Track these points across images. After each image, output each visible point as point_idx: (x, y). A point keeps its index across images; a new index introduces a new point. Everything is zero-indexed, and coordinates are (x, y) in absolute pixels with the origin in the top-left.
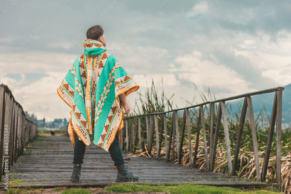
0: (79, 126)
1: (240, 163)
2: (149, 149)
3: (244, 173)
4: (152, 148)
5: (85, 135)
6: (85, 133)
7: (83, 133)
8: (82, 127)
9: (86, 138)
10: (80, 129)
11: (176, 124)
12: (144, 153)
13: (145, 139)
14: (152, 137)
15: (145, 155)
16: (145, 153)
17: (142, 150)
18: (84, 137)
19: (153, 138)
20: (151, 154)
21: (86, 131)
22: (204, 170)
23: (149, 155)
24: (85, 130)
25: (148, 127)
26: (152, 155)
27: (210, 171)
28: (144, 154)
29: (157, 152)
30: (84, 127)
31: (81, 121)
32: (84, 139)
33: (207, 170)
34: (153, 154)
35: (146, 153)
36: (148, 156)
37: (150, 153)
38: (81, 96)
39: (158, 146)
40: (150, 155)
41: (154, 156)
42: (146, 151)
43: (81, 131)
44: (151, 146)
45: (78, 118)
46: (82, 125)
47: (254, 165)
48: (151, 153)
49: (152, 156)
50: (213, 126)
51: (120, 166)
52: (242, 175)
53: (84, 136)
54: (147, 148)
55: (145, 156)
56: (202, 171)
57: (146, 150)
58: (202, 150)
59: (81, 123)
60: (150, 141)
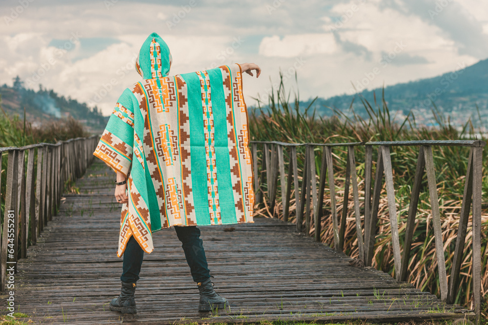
0: (135, 218)
1: (426, 229)
2: (271, 203)
3: (433, 245)
4: (276, 201)
5: (146, 234)
6: (145, 230)
7: (142, 230)
8: (140, 219)
9: (147, 240)
10: (137, 223)
11: (312, 170)
12: (262, 210)
13: (264, 184)
14: (274, 183)
15: (264, 214)
16: (264, 210)
17: (259, 206)
18: (143, 238)
19: (277, 184)
20: (274, 212)
21: (148, 226)
22: (355, 263)
23: (270, 214)
24: (145, 225)
25: (269, 164)
26: (276, 214)
27: (365, 265)
28: (261, 212)
29: (283, 208)
30: (144, 219)
31: (140, 209)
32: (142, 240)
33: (360, 263)
34: (277, 212)
35: (266, 210)
36: (268, 215)
37: (271, 210)
38: (141, 163)
39: (284, 197)
40: (272, 214)
41: (280, 215)
42: (265, 207)
43: (138, 226)
44: (275, 198)
45: (134, 203)
46: (141, 215)
47: (450, 232)
48: (274, 210)
49: (276, 216)
50: (369, 186)
51: (205, 281)
52: (429, 249)
53: (143, 235)
54: (267, 201)
55: (263, 217)
56: (352, 264)
57: (266, 205)
58: (361, 204)
59: (139, 212)
60: (272, 190)
